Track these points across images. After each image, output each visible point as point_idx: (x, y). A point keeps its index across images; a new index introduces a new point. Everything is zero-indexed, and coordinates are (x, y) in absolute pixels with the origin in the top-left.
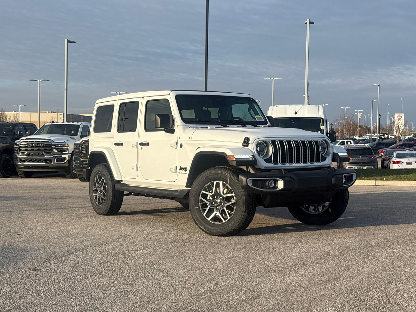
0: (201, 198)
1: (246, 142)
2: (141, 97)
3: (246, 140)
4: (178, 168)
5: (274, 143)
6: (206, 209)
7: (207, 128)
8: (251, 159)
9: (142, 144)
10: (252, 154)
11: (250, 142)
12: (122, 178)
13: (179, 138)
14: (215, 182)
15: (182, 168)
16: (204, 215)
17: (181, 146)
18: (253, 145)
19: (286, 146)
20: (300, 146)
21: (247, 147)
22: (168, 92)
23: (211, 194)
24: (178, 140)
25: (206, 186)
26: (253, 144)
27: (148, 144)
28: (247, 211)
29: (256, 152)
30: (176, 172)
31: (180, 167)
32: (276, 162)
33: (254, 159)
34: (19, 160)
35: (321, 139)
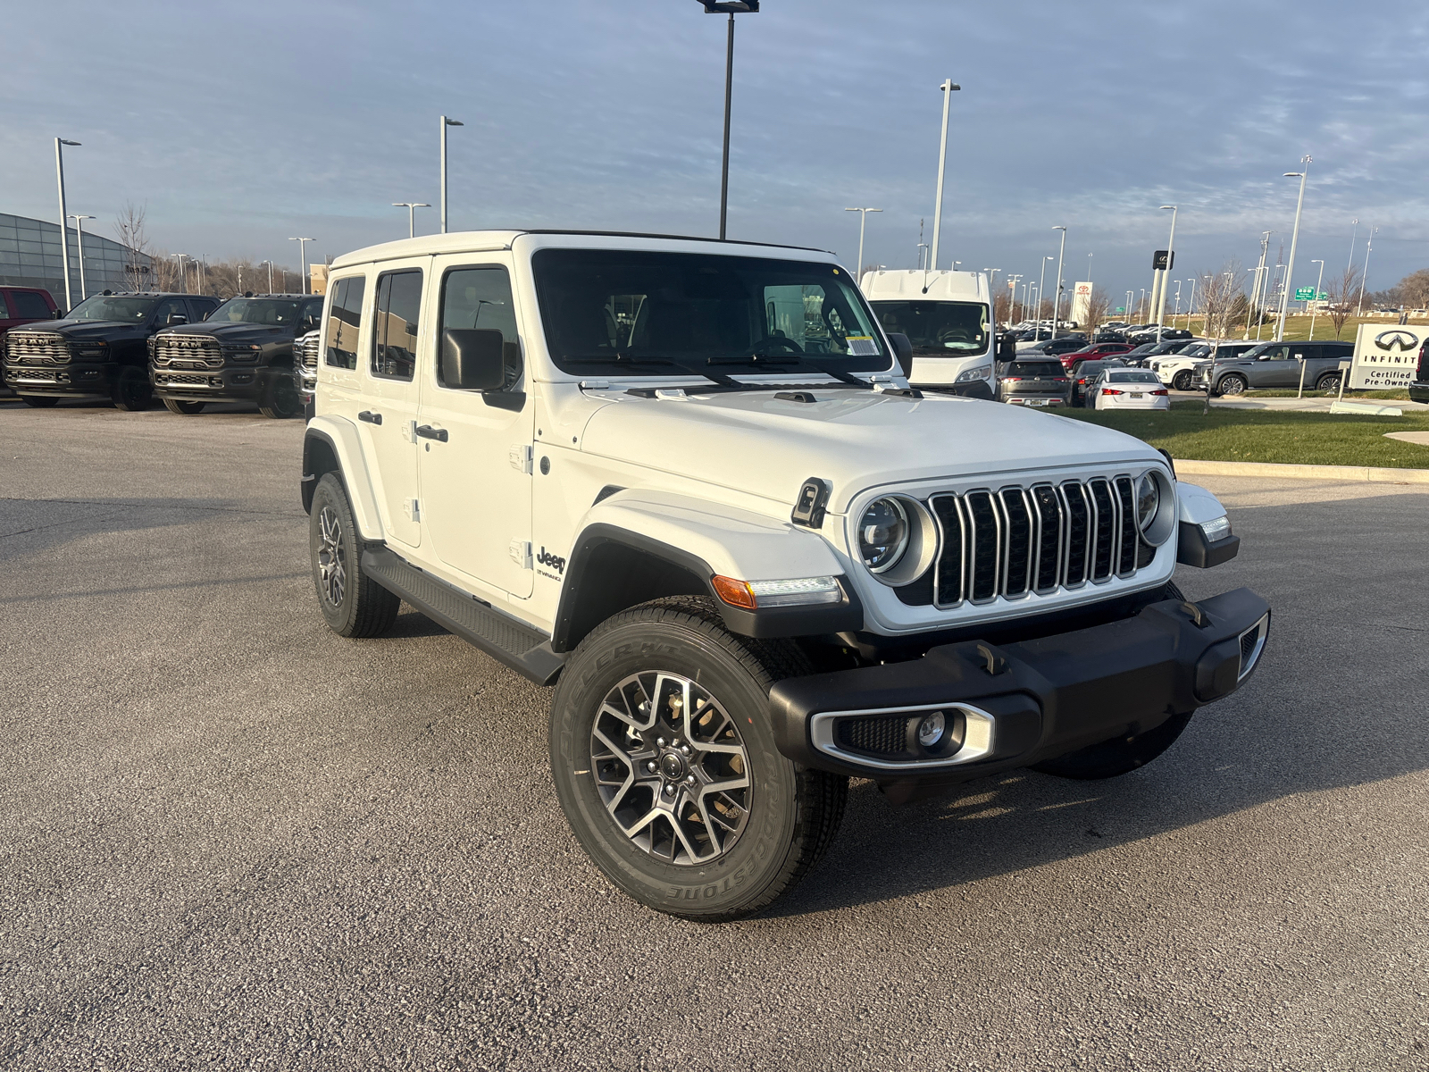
0: (596, 732)
1: (813, 503)
2: (430, 254)
3: (810, 494)
4: (536, 551)
5: (944, 505)
6: (618, 788)
7: (650, 393)
8: (832, 597)
9: (426, 432)
10: (841, 572)
11: (830, 506)
12: (382, 533)
13: (540, 433)
14: (660, 678)
15: (548, 554)
16: (612, 807)
17: (545, 467)
18: (845, 518)
19: (1001, 516)
20: (1060, 510)
21: (812, 526)
22: (504, 238)
23: (644, 728)
24: (534, 440)
25: (621, 685)
26: (847, 515)
27: (443, 436)
28: (800, 840)
29: (857, 557)
30: (530, 565)
31: (543, 548)
32: (949, 596)
33: (846, 599)
34: (302, 384)
35: (1142, 468)
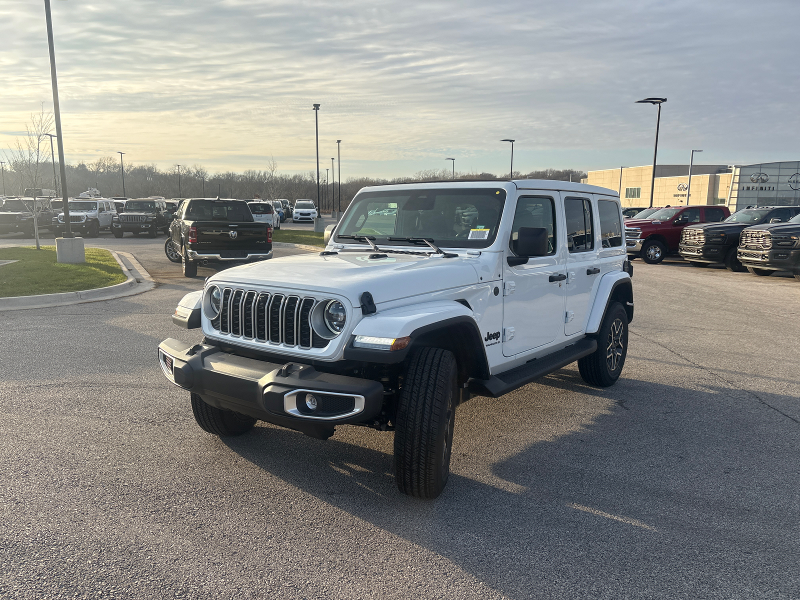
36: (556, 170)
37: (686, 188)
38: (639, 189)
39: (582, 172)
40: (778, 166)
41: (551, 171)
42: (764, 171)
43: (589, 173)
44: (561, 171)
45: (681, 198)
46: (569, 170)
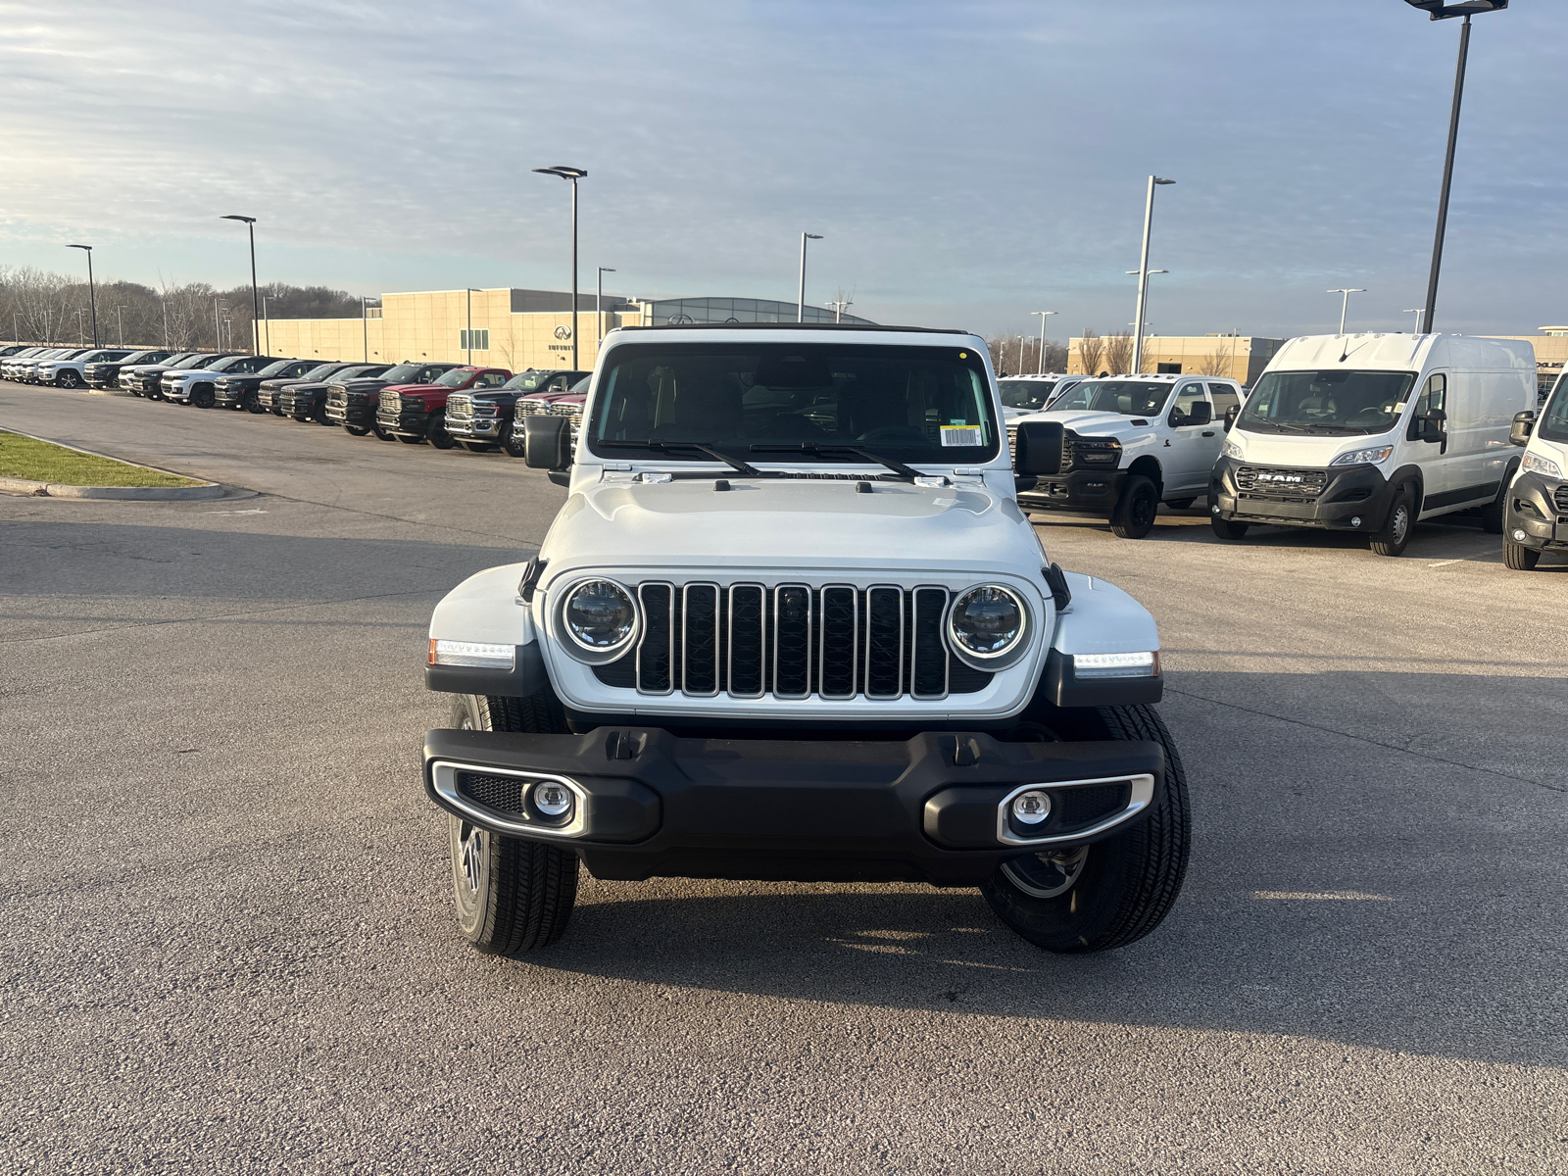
5: (655, 593)
11: (540, 582)
18: (545, 594)
19: (724, 611)
20: (810, 613)
26: (548, 592)
32: (652, 682)
36: (291, 286)
37: (569, 335)
38: (485, 333)
39: (346, 294)
40: (704, 304)
41: (279, 285)
42: (686, 311)
43: (384, 296)
44: (304, 289)
45: (563, 353)
46: (319, 288)
